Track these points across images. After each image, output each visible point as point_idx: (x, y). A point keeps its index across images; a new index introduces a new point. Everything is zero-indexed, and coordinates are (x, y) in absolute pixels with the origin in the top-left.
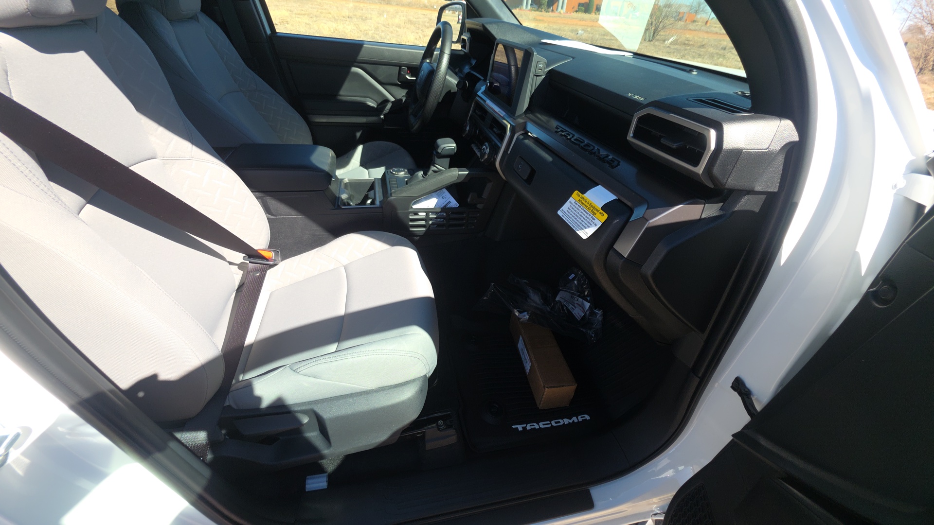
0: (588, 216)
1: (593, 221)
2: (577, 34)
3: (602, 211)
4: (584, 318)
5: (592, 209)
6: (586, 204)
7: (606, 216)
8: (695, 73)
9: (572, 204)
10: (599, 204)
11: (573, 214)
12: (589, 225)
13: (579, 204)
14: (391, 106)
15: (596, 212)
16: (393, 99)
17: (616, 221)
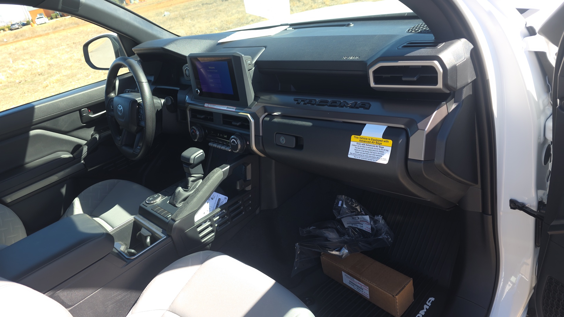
0: (376, 148)
1: (383, 149)
2: (165, 15)
3: (385, 140)
4: (372, 229)
5: (375, 142)
6: (368, 140)
7: (390, 142)
8: (352, 25)
9: (356, 146)
10: (379, 136)
11: (362, 152)
12: (382, 153)
13: (361, 143)
14: (88, 148)
15: (381, 142)
16: (84, 142)
17: (400, 141)
